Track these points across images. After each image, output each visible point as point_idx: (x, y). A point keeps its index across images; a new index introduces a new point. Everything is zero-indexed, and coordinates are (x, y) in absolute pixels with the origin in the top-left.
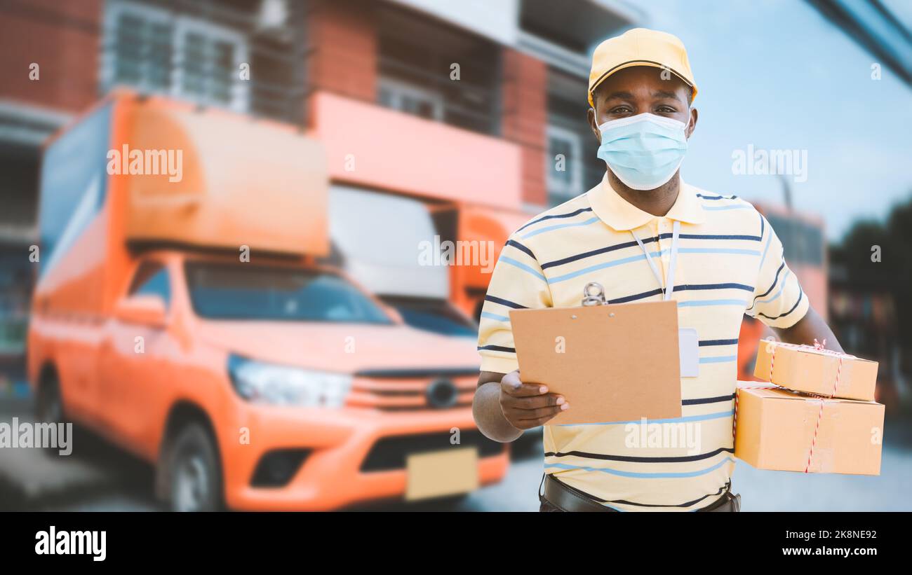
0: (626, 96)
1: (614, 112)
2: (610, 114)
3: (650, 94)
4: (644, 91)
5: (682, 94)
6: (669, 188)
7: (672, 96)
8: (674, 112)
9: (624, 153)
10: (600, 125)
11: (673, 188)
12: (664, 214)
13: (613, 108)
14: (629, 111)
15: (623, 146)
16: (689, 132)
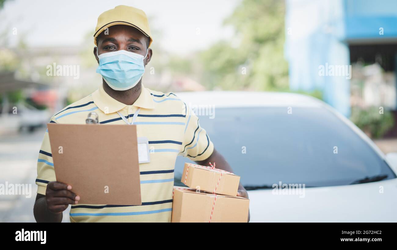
0: (114, 41)
1: (107, 48)
2: (105, 50)
3: (126, 40)
4: (122, 38)
5: (143, 41)
6: (135, 91)
7: (138, 41)
8: (138, 50)
9: (110, 70)
10: (99, 55)
11: (137, 91)
12: (132, 104)
13: (106, 46)
14: (114, 48)
15: (111, 67)
16: (146, 61)
